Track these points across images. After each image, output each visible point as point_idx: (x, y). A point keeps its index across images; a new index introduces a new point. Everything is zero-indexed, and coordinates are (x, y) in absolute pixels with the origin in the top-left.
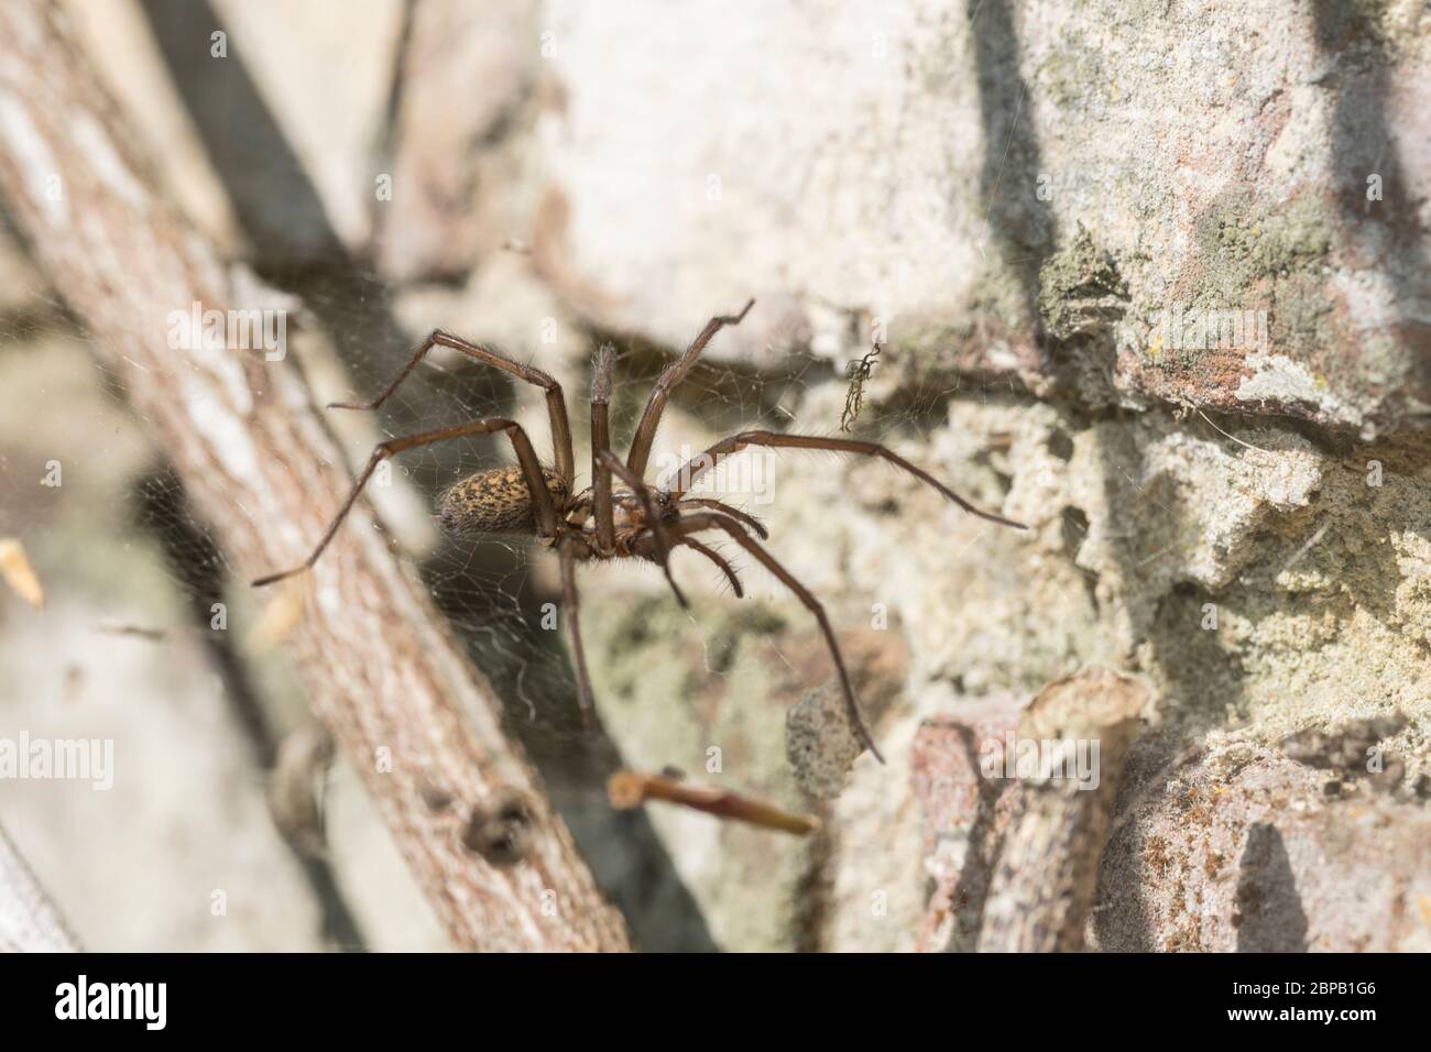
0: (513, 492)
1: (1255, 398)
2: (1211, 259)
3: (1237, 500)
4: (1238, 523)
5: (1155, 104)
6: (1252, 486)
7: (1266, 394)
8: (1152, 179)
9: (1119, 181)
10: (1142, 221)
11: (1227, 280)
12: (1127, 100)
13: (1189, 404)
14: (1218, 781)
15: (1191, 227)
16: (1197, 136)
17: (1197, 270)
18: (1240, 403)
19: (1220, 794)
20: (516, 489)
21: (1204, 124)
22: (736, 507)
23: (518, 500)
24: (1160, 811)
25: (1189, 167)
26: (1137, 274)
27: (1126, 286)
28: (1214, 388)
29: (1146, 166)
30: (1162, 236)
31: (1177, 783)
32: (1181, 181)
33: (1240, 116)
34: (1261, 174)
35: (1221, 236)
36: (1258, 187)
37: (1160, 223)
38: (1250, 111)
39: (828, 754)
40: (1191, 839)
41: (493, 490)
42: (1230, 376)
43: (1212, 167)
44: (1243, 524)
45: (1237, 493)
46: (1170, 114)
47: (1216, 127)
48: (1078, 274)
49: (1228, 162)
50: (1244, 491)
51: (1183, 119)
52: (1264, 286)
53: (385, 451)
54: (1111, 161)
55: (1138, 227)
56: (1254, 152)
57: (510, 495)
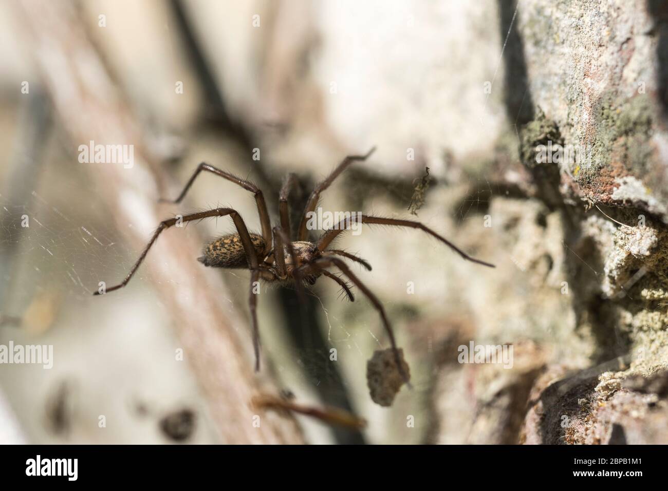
0: (236, 247)
1: (621, 199)
2: (599, 126)
3: (618, 252)
4: (619, 264)
5: (575, 45)
6: (625, 245)
7: (626, 197)
8: (574, 84)
9: (559, 85)
10: (570, 106)
11: (606, 137)
12: (563, 43)
13: (591, 201)
14: (602, 399)
15: (590, 109)
16: (593, 62)
17: (593, 132)
18: (615, 201)
19: (601, 406)
20: (237, 245)
21: (596, 56)
22: (353, 254)
23: (239, 251)
24: (575, 414)
25: (590, 78)
26: (568, 134)
27: (563, 140)
28: (602, 193)
29: (571, 77)
30: (578, 114)
31: (584, 400)
32: (586, 85)
33: (611, 51)
34: (621, 82)
35: (603, 114)
36: (620, 88)
37: (577, 107)
38: (616, 49)
39: (386, 384)
40: (587, 429)
41: (226, 246)
42: (608, 188)
43: (599, 78)
44: (621, 264)
45: (618, 248)
46: (581, 49)
47: (602, 57)
48: (538, 133)
49: (606, 75)
50: (622, 247)
51: (587, 53)
52: (622, 140)
53: (164, 225)
54: (556, 75)
55: (567, 109)
56: (617, 70)
57: (234, 248)
